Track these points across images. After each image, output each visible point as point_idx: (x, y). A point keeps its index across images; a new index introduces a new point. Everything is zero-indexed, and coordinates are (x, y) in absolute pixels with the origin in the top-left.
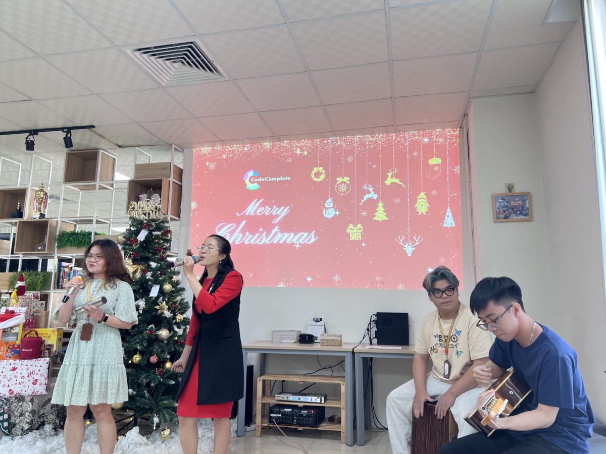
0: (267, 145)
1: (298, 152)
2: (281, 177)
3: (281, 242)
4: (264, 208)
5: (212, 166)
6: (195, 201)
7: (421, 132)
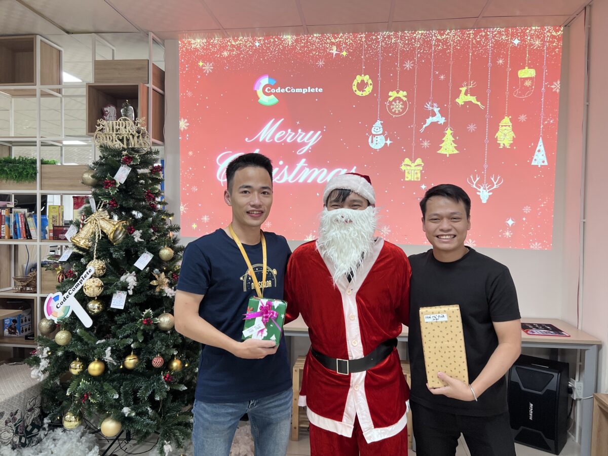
0: (289, 38)
1: (334, 51)
2: (309, 88)
3: (309, 181)
4: (284, 132)
5: (208, 68)
6: (184, 119)
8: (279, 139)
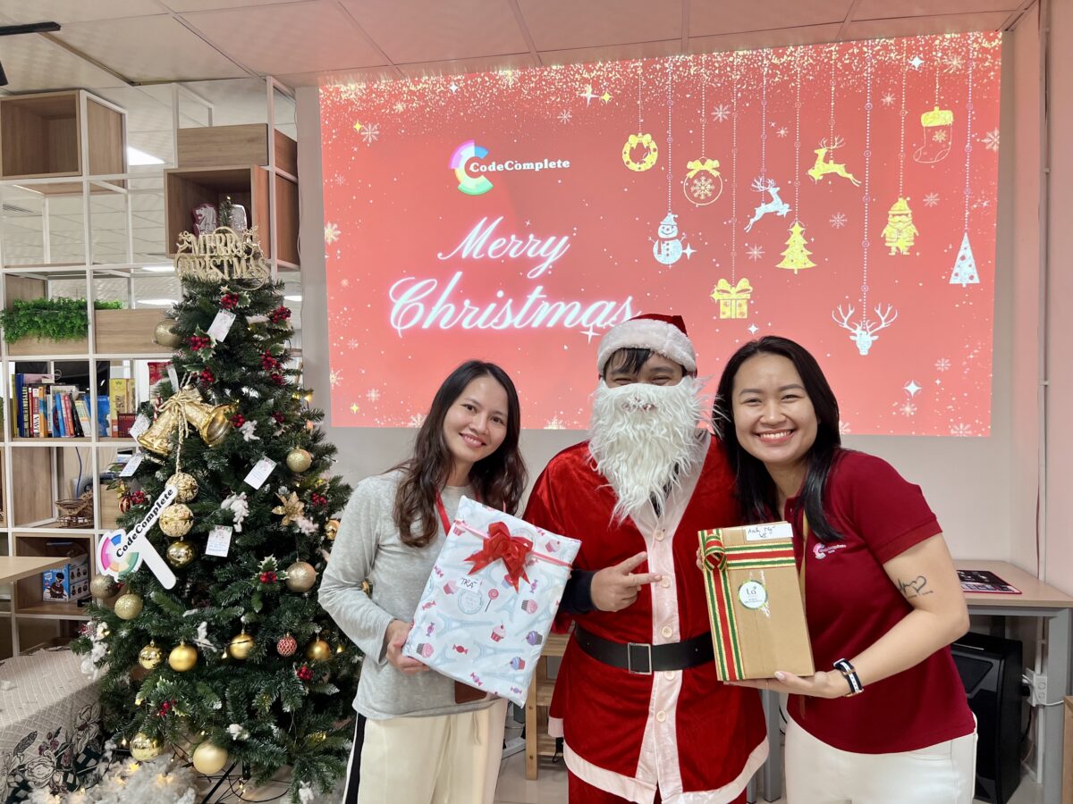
0: (508, 75)
1: (588, 93)
2: (546, 161)
3: (551, 324)
4: (505, 241)
5: (370, 133)
6: (332, 223)
7: (904, 41)
8: (496, 253)
